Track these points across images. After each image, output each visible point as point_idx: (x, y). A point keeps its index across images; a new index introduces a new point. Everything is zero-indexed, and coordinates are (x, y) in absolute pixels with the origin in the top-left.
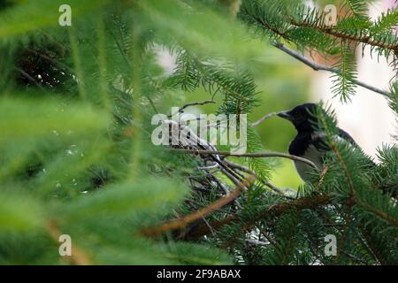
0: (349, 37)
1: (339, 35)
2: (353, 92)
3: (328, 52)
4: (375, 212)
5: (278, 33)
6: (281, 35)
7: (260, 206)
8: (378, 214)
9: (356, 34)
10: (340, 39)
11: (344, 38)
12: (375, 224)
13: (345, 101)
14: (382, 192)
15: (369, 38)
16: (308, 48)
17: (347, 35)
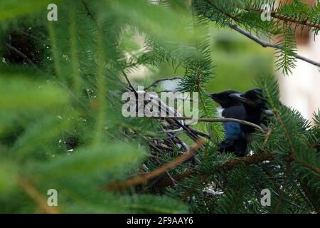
0: (290, 20)
1: (281, 18)
2: (294, 66)
3: (272, 33)
4: (310, 168)
5: (230, 16)
6: (233, 18)
7: (214, 162)
8: (313, 170)
9: (296, 17)
10: (282, 22)
11: (286, 20)
12: (310, 177)
13: (287, 73)
14: (316, 150)
15: (306, 20)
16: (255, 29)
17: (289, 18)
